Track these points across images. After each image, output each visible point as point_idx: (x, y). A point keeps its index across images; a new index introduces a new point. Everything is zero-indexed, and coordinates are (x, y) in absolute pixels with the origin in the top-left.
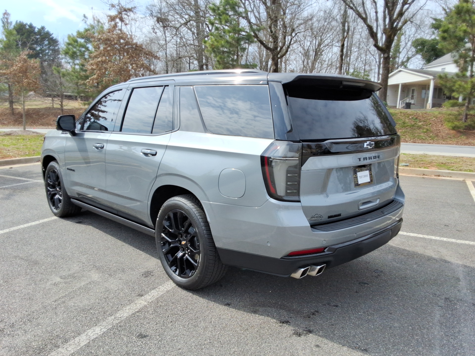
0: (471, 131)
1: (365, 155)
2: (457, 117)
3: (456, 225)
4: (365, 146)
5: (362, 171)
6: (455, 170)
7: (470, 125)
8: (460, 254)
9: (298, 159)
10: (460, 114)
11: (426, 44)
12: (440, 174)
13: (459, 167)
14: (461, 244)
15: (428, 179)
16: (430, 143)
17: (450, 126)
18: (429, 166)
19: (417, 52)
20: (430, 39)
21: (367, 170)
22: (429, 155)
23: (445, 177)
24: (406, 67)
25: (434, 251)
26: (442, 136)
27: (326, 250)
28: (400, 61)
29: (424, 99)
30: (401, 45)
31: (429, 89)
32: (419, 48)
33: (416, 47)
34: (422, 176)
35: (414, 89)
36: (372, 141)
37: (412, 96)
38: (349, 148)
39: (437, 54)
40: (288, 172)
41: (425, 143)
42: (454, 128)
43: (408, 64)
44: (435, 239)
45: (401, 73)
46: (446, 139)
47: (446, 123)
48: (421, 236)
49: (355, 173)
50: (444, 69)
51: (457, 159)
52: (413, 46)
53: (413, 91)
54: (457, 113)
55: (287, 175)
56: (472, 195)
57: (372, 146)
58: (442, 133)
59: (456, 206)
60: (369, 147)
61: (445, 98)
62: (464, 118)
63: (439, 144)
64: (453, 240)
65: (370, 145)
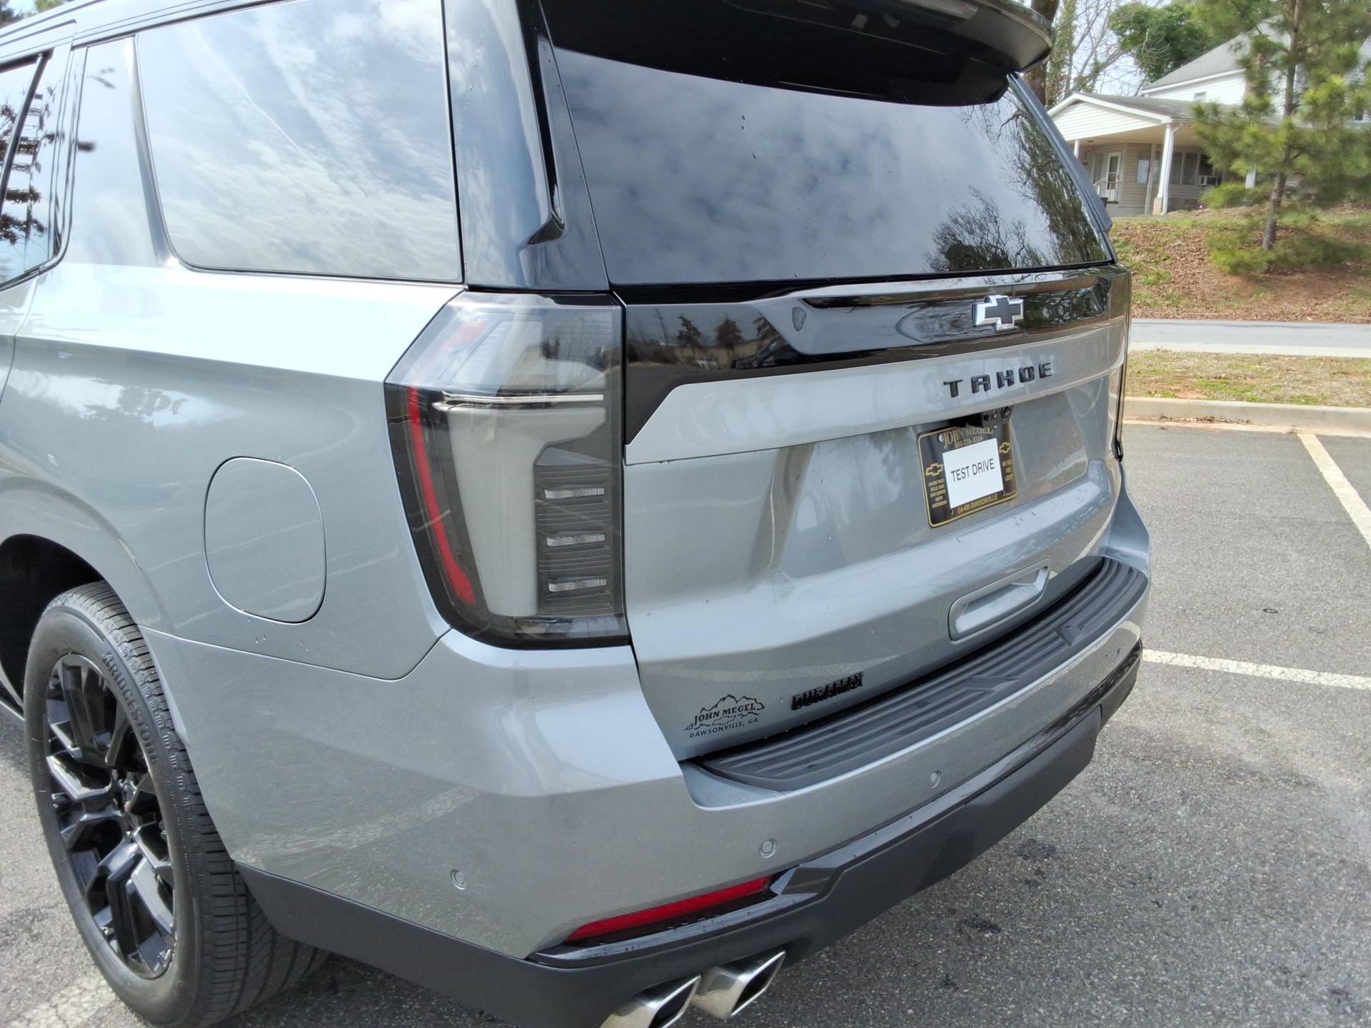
0: (1286, 278)
1: (980, 362)
2: (1245, 238)
3: (1301, 608)
4: (981, 318)
5: (963, 442)
6: (1261, 401)
7: (1284, 259)
8: (1343, 738)
9: (600, 397)
10: (1253, 227)
11: (1150, 21)
12: (1217, 415)
13: (1272, 389)
14: (1341, 691)
15: (1176, 430)
16: (1167, 317)
17: (1224, 264)
18: (1176, 387)
19: (1124, 47)
20: (1160, 7)
21: (989, 437)
22: (1174, 354)
23: (1231, 422)
24: (1089, 91)
25: (1247, 732)
26: (1203, 294)
27: (778, 887)
28: (1074, 75)
29: (1144, 187)
30: (1075, 27)
31: (1159, 155)
32: (1128, 33)
33: (1120, 32)
34: (1157, 423)
35: (1117, 157)
36: (1011, 292)
37: (1111, 179)
38: (910, 327)
39: (1180, 52)
40: (544, 476)
41: (1153, 316)
42: (1235, 269)
43: (1098, 84)
44: (1239, 671)
45: (1080, 107)
46: (1215, 302)
47: (1214, 253)
48: (1186, 660)
49: (933, 455)
50: (1203, 94)
51: (1260, 363)
52: (1112, 28)
53: (1113, 162)
54: (1244, 222)
55: (538, 494)
56: (1333, 486)
57: (1014, 318)
58: (1201, 285)
59: (1287, 530)
60: (1000, 326)
61: (1205, 183)
62: (1266, 238)
63: (1195, 318)
64: (1307, 676)
65: (1003, 311)
